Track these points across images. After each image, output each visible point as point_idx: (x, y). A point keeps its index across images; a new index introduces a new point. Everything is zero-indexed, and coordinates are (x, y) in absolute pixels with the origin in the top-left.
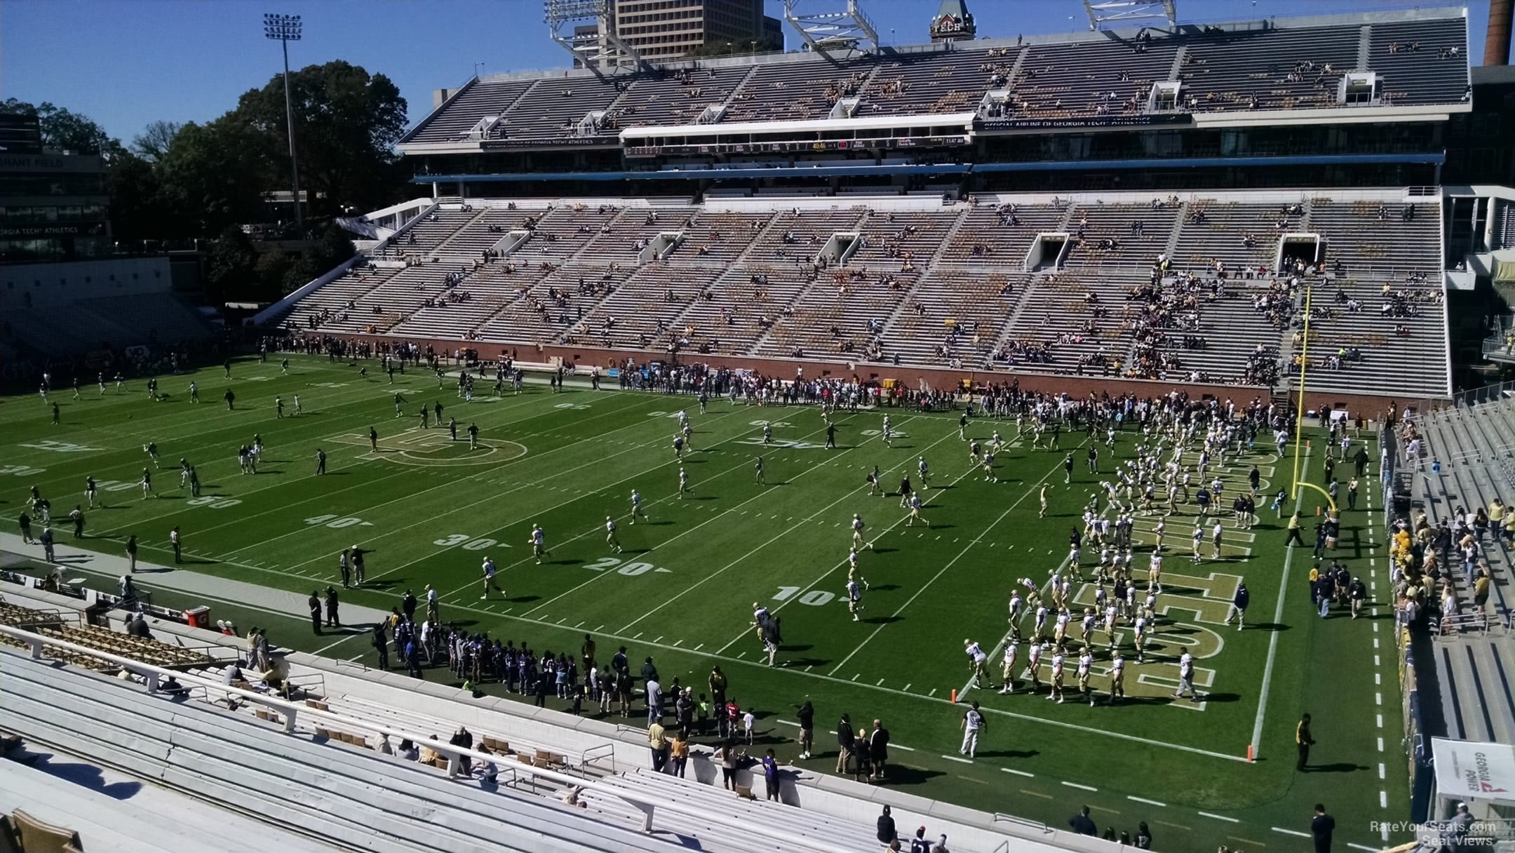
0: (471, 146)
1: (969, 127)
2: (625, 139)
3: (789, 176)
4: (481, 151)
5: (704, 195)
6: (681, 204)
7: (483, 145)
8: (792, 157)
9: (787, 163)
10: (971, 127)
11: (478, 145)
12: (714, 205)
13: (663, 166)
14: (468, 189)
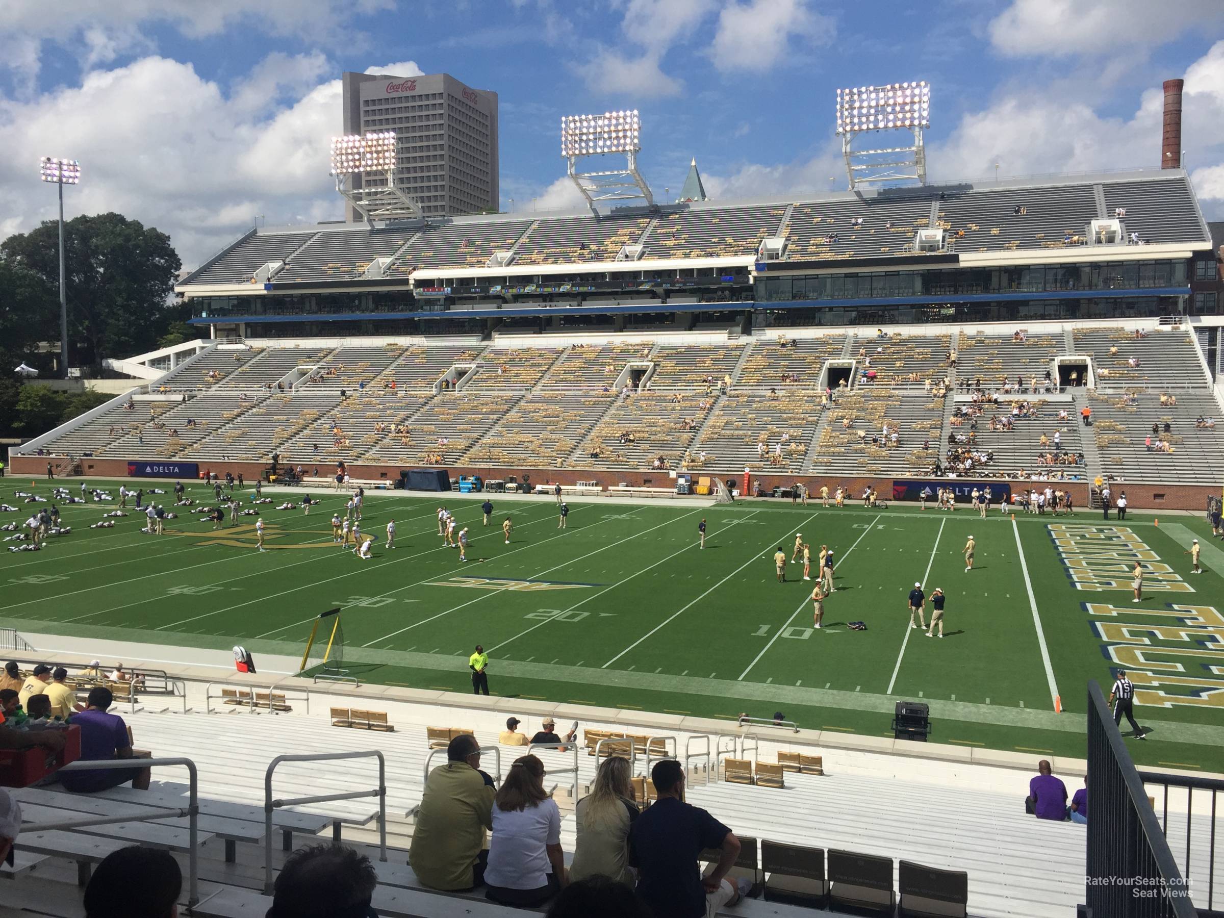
0: (256, 288)
1: (752, 268)
2: (415, 280)
3: (577, 314)
4: (265, 292)
5: (493, 333)
6: (471, 341)
7: (267, 287)
8: (580, 298)
9: (576, 303)
10: (754, 268)
11: (263, 287)
12: (503, 342)
13: (451, 306)
14: (249, 330)
